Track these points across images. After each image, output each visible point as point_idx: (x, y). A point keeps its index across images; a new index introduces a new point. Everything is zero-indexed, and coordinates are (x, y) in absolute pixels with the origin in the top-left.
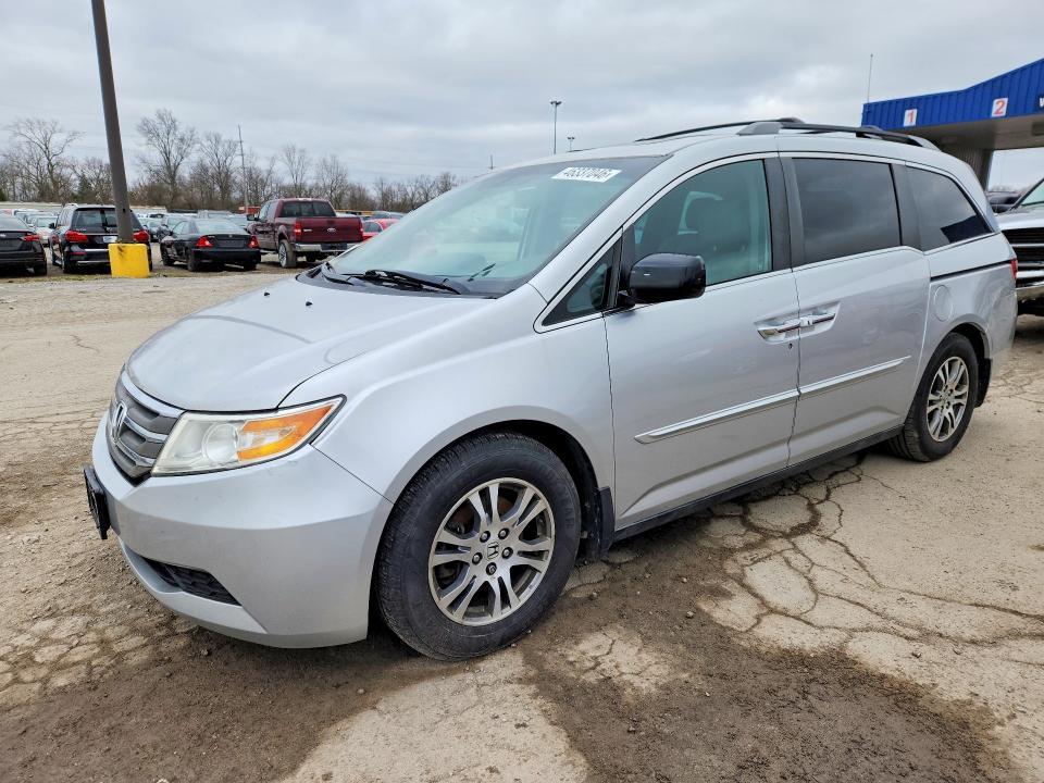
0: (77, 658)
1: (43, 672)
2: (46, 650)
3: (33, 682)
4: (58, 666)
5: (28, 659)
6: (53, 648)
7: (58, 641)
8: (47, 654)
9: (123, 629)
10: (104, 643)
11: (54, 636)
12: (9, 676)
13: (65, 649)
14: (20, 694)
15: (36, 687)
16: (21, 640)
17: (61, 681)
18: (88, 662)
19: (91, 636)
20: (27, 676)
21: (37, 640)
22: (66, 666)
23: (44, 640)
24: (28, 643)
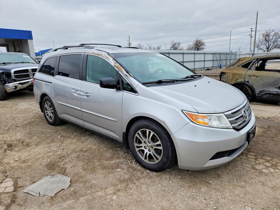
0: (263, 160)
1: (271, 162)
2: (268, 165)
3: (273, 161)
4: (268, 161)
5: (273, 165)
6: (266, 165)
7: (264, 165)
8: (268, 164)
9: (250, 159)
10: (256, 159)
11: (265, 167)
12: (278, 164)
13: (264, 163)
14: (277, 161)
15: (274, 160)
16: (272, 170)
17: (269, 158)
18: (261, 158)
19: (257, 162)
20: (275, 163)
21: (269, 168)
22: (266, 160)
23: (267, 167)
24: (271, 169)
